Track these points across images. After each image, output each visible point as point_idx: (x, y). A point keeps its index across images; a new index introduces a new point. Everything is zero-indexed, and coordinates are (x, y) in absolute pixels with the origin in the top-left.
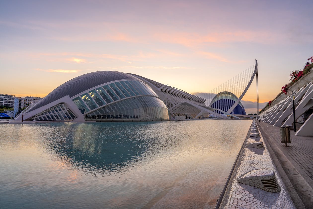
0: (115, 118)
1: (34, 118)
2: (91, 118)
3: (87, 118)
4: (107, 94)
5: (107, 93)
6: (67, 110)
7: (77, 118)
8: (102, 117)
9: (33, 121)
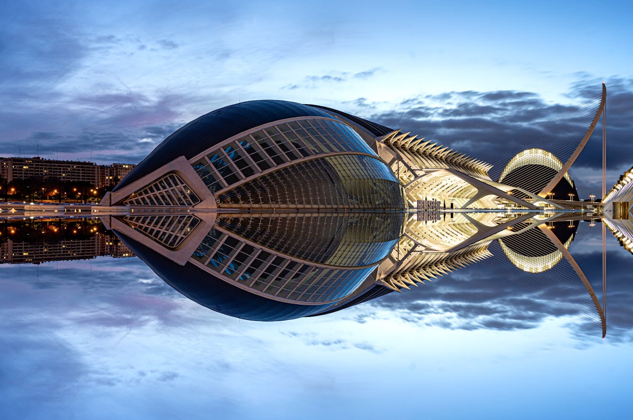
0: (280, 203)
1: (128, 201)
2: (229, 203)
3: (221, 202)
4: (262, 151)
5: (261, 148)
6: (184, 185)
7: (201, 201)
8: (252, 201)
9: (125, 205)
